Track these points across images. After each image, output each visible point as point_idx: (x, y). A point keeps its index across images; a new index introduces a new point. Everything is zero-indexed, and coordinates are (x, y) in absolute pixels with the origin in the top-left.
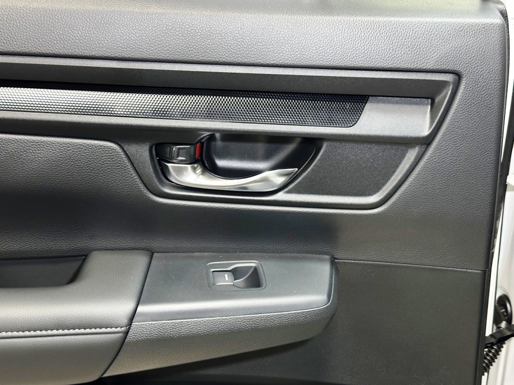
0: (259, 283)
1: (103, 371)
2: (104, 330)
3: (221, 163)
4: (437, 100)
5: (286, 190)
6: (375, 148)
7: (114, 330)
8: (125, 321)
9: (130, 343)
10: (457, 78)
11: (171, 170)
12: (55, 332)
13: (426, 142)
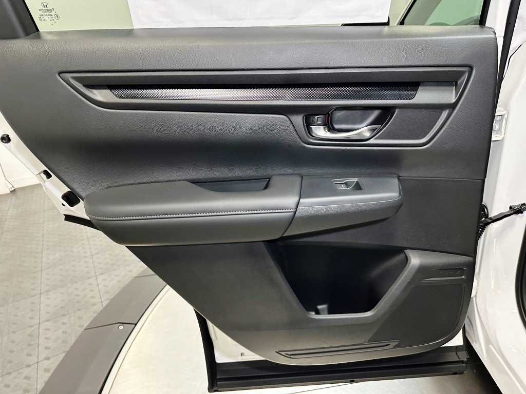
0: (360, 187)
1: (283, 233)
2: (284, 211)
3: (336, 126)
4: (459, 83)
5: (374, 138)
6: (424, 112)
7: (289, 210)
8: (294, 206)
9: (297, 218)
10: (470, 69)
11: (313, 129)
12: (261, 212)
13: (453, 106)
